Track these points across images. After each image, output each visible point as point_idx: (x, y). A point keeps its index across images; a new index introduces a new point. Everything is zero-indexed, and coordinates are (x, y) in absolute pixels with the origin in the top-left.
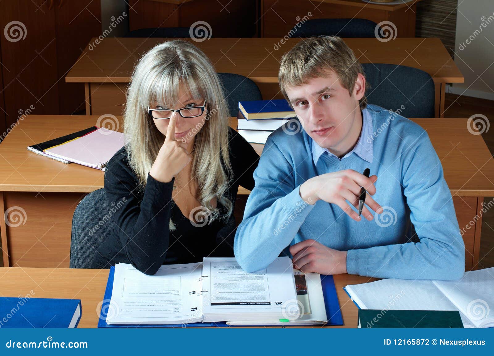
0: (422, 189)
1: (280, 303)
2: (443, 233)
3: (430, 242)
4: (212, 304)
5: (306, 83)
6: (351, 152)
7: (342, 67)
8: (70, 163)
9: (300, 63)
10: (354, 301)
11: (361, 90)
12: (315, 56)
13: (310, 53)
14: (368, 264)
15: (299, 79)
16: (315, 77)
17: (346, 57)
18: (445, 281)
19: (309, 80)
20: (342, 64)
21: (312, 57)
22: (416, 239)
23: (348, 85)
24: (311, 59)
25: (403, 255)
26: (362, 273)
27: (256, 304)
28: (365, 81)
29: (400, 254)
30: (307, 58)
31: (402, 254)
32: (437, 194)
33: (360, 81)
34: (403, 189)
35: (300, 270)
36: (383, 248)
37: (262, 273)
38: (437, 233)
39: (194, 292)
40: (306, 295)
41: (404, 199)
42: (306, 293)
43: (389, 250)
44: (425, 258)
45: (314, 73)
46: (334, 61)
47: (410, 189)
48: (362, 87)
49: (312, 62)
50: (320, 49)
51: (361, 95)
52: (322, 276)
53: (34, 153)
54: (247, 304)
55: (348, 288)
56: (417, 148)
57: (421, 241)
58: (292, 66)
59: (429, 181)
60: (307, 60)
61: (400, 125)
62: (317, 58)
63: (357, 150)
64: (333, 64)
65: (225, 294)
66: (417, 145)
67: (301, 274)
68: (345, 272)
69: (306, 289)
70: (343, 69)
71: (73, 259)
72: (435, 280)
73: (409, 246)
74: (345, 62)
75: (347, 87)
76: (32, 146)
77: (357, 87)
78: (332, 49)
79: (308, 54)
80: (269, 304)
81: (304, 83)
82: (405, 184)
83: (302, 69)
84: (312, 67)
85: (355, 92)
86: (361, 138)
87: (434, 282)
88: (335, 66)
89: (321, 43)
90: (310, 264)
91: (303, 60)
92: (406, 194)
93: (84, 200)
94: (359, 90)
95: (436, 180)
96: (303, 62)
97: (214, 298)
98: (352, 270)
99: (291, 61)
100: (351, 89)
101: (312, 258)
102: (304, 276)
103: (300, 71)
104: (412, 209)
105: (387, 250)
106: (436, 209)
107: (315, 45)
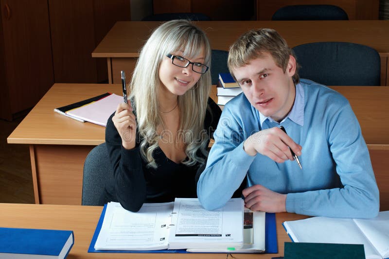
0: (344, 146)
1: (229, 235)
2: (361, 182)
3: (351, 189)
4: (177, 235)
5: (248, 64)
6: (286, 118)
7: (276, 50)
8: (85, 122)
9: (242, 49)
10: (289, 234)
11: (293, 68)
12: (254, 43)
13: (251, 41)
14: (302, 205)
15: (243, 61)
16: (255, 59)
17: (279, 43)
18: (362, 219)
19: (250, 61)
20: (276, 48)
21: (252, 43)
22: (341, 186)
23: (283, 65)
24: (252, 45)
25: (330, 199)
26: (298, 212)
27: (210, 235)
28: (295, 61)
29: (327, 198)
30: (248, 44)
31: (329, 197)
32: (356, 151)
33: (292, 62)
34: (329, 146)
35: (250, 208)
36: (315, 193)
37: (219, 211)
38: (355, 181)
39: (165, 225)
40: (251, 229)
41: (331, 154)
42: (251, 227)
43: (319, 194)
44: (347, 201)
45: (254, 55)
46: (270, 46)
47: (334, 147)
48: (293, 66)
49: (252, 47)
50: (258, 37)
51: (293, 73)
52: (267, 214)
53: (59, 114)
54: (203, 235)
55: (286, 224)
56: (340, 114)
57: (345, 187)
58: (237, 51)
59: (349, 141)
60: (248, 46)
61: (326, 96)
62: (256, 44)
63: (291, 116)
64: (268, 47)
65: (188, 227)
66: (339, 112)
67: (251, 211)
68: (285, 211)
69: (252, 224)
70: (277, 52)
71: (84, 196)
72: (355, 218)
73: (335, 191)
74: (278, 47)
75: (281, 66)
76: (58, 109)
77: (289, 66)
78: (268, 37)
79: (249, 41)
80: (221, 235)
81: (247, 64)
82: (330, 142)
83: (244, 53)
84: (252, 51)
85: (288, 70)
86: (294, 106)
87: (355, 220)
88: (270, 49)
89: (259, 33)
90: (257, 204)
91: (245, 46)
92: (332, 150)
93: (93, 151)
94: (291, 69)
95: (355, 139)
96: (245, 48)
97: (179, 230)
98: (290, 209)
99: (236, 48)
100: (284, 68)
101: (259, 199)
102: (252, 214)
103: (243, 55)
104: (337, 162)
105: (318, 194)
106: (355, 162)
107: (254, 35)
